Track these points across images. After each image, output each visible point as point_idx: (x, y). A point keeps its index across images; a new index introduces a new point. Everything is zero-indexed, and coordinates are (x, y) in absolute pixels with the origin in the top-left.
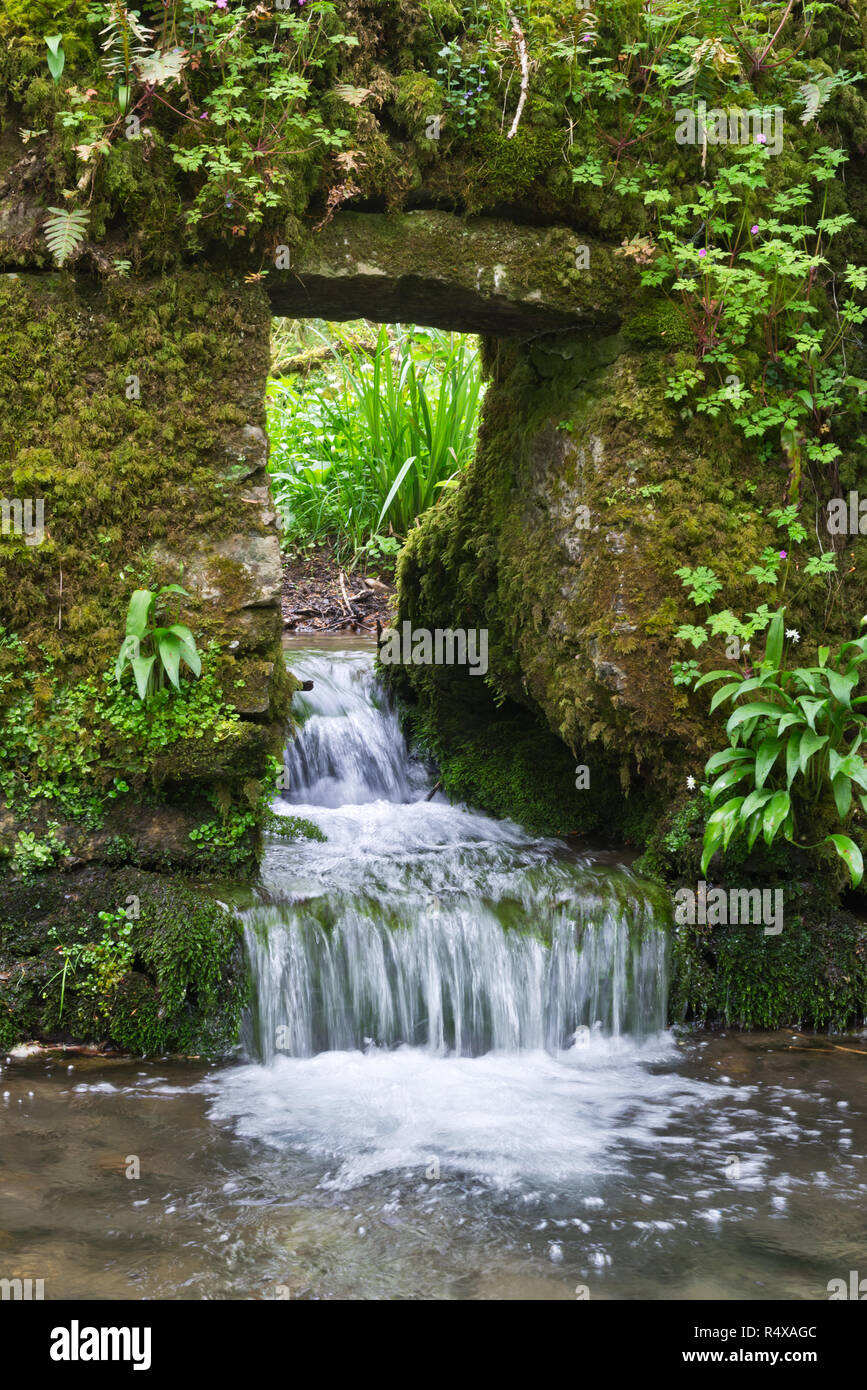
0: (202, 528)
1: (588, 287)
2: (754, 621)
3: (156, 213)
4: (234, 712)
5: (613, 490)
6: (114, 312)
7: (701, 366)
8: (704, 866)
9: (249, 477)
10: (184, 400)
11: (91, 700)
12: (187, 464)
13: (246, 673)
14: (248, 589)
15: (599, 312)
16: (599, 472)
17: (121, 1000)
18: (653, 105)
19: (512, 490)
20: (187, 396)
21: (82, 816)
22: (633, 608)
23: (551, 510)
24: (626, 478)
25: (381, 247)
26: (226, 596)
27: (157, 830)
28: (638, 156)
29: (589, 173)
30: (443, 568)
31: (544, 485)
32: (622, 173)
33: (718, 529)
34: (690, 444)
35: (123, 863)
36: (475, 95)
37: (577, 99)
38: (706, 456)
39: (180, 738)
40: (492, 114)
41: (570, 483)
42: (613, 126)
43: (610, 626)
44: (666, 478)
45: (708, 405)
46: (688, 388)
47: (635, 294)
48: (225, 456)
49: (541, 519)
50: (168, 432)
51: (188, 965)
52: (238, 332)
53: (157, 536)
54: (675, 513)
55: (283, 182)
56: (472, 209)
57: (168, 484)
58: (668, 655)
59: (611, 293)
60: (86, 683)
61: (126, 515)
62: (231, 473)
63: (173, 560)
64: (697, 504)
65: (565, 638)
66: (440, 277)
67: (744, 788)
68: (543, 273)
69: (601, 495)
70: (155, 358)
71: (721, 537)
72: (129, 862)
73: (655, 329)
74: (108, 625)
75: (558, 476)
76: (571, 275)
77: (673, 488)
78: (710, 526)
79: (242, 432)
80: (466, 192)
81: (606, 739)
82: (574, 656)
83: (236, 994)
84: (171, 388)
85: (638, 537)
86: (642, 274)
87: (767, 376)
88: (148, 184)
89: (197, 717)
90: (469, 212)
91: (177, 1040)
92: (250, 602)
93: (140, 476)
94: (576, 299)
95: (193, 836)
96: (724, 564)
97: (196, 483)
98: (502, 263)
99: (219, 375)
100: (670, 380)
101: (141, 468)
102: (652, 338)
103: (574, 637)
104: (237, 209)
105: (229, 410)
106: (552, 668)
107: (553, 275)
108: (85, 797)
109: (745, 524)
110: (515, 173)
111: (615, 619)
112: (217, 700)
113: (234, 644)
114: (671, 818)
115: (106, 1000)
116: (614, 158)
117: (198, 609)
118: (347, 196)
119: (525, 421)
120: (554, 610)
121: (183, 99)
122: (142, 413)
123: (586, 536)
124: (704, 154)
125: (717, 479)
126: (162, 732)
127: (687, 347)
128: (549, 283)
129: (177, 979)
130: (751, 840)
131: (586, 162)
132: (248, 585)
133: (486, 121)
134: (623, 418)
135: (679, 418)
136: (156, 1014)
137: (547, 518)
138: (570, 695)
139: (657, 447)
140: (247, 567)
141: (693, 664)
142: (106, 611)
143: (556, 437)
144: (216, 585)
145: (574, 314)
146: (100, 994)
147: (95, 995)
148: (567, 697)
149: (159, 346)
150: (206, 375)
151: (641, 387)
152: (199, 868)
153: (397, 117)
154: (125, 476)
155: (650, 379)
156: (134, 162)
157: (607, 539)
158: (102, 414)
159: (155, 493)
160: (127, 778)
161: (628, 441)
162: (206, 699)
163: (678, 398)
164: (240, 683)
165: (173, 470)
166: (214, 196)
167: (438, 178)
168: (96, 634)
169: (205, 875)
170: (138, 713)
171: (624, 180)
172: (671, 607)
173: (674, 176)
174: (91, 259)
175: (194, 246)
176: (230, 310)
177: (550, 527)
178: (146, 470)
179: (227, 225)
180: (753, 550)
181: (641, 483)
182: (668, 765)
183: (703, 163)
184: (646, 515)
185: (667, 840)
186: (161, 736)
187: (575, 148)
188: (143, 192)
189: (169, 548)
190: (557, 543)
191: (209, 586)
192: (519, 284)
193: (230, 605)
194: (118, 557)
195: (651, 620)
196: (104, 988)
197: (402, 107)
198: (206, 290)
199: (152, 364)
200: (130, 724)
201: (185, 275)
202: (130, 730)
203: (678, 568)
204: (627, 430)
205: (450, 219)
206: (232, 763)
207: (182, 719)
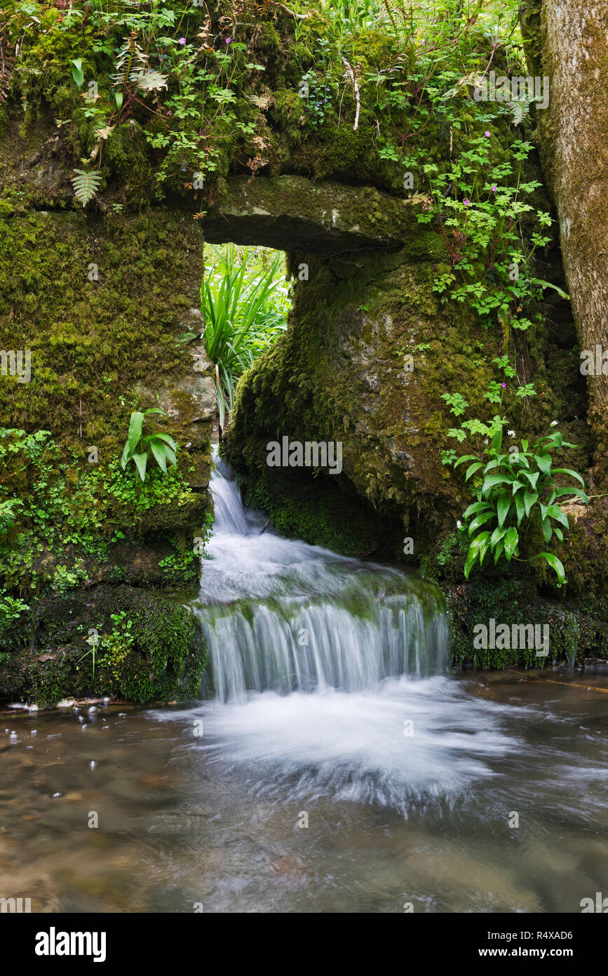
0: (165, 372)
1: (386, 223)
2: (493, 425)
3: (136, 174)
4: (188, 487)
5: (401, 347)
6: (111, 237)
7: (453, 271)
8: (466, 574)
9: (194, 340)
10: (154, 292)
11: (101, 481)
12: (157, 332)
13: (195, 463)
14: (195, 410)
15: (392, 239)
16: (390, 337)
17: (126, 670)
18: (422, 113)
19: (322, 347)
20: (156, 290)
21: (95, 554)
22: (416, 418)
23: (353, 359)
24: (408, 340)
25: (266, 197)
26: (182, 415)
27: (139, 561)
28: (413, 144)
29: (389, 153)
30: (272, 394)
31: (347, 344)
32: (405, 154)
33: (463, 370)
34: (445, 319)
35: (120, 583)
36: (323, 104)
37: (382, 108)
38: (454, 326)
39: (157, 503)
40: (332, 116)
41: (367, 342)
42: (399, 125)
43: (402, 430)
44: (431, 339)
45: (459, 295)
46: (446, 284)
47: (413, 228)
48: (179, 327)
49: (346, 364)
50: (145, 313)
51: (169, 647)
52: (185, 249)
53: (139, 378)
54: (438, 361)
55: (217, 156)
56: (319, 175)
57: (146, 345)
58: (438, 446)
59: (399, 227)
60: (98, 471)
61: (120, 364)
62: (183, 338)
63: (149, 393)
64: (450, 355)
65: (369, 437)
66: (301, 217)
67: (490, 526)
68: (361, 214)
69: (393, 350)
70: (136, 266)
71: (465, 375)
72: (123, 582)
73: (426, 249)
74: (110, 434)
75: (358, 338)
76: (376, 216)
77: (437, 345)
78: (459, 368)
79: (189, 312)
80: (316, 164)
81: (398, 497)
82: (374, 448)
83: (198, 663)
84: (146, 285)
85: (417, 375)
86: (417, 216)
87: (487, 278)
88: (132, 155)
89: (167, 490)
90: (316, 177)
91: (160, 693)
92: (197, 418)
93: (129, 340)
94: (379, 231)
95: (161, 564)
96: (467, 391)
97: (163, 344)
98: (336, 208)
99: (175, 276)
100: (435, 280)
101: (130, 335)
102: (424, 254)
103: (375, 436)
104: (188, 172)
105: (182, 299)
106: (357, 455)
107: (367, 216)
108: (97, 542)
109: (477, 367)
110: (346, 153)
111: (405, 425)
112: (179, 480)
113: (189, 445)
114: (440, 545)
115: (117, 669)
116: (400, 145)
117: (166, 423)
118: (263, 165)
119: (329, 305)
120: (359, 419)
121: (154, 102)
122: (128, 301)
123: (383, 375)
124: (451, 143)
125: (461, 340)
126: (146, 500)
127: (444, 260)
128: (363, 221)
129: (162, 655)
130: (496, 558)
131: (386, 147)
132: (195, 408)
133: (329, 120)
134: (406, 303)
135: (440, 303)
136: (148, 677)
137: (350, 364)
138: (374, 471)
139: (426, 320)
140: (195, 396)
141: (453, 452)
142: (109, 425)
143: (357, 315)
144: (176, 408)
145: (377, 240)
146: (113, 666)
147: (110, 667)
148: (371, 472)
149: (138, 258)
150: (167, 277)
151: (417, 284)
152: (165, 584)
153: (276, 117)
154: (119, 340)
155: (422, 279)
156: (124, 141)
157: (398, 376)
158: (104, 300)
159: (138, 350)
160: (123, 530)
161: (409, 317)
162: (172, 479)
163: (441, 291)
164: (192, 469)
165: (149, 336)
166: (174, 164)
167: (300, 155)
168: (103, 440)
169: (169, 588)
170: (131, 489)
171: (407, 158)
172: (438, 417)
173: (434, 156)
174: (95, 203)
175: (160, 195)
176: (180, 236)
177: (353, 369)
178: (132, 336)
179: (181, 182)
180: (483, 383)
181: (417, 343)
182: (436, 512)
183: (451, 149)
184: (421, 362)
185: (438, 558)
186: (146, 502)
187: (380, 138)
188: (129, 161)
189: (146, 385)
190: (359, 379)
191: (172, 409)
192: (347, 221)
193: (185, 420)
194: (115, 391)
195: (427, 425)
196: (115, 662)
197: (279, 111)
198: (165, 223)
199: (135, 269)
200: (125, 496)
201: (153, 214)
202: (125, 500)
203: (442, 394)
204: (408, 310)
205: (305, 181)
206: (188, 519)
207: (158, 492)
